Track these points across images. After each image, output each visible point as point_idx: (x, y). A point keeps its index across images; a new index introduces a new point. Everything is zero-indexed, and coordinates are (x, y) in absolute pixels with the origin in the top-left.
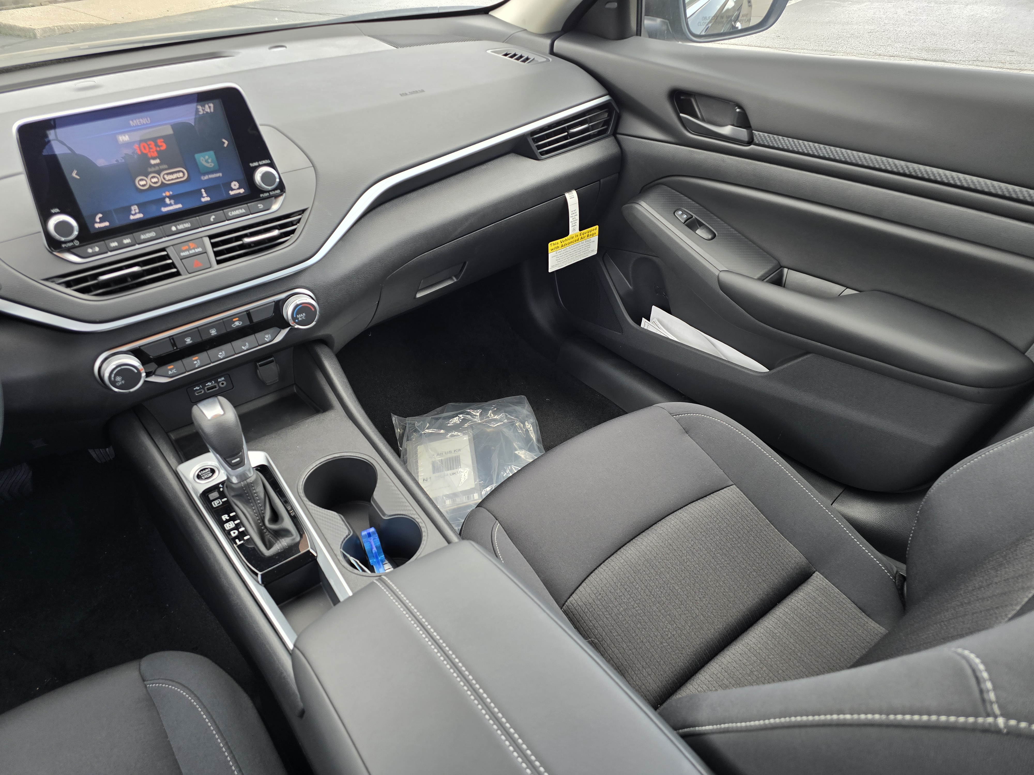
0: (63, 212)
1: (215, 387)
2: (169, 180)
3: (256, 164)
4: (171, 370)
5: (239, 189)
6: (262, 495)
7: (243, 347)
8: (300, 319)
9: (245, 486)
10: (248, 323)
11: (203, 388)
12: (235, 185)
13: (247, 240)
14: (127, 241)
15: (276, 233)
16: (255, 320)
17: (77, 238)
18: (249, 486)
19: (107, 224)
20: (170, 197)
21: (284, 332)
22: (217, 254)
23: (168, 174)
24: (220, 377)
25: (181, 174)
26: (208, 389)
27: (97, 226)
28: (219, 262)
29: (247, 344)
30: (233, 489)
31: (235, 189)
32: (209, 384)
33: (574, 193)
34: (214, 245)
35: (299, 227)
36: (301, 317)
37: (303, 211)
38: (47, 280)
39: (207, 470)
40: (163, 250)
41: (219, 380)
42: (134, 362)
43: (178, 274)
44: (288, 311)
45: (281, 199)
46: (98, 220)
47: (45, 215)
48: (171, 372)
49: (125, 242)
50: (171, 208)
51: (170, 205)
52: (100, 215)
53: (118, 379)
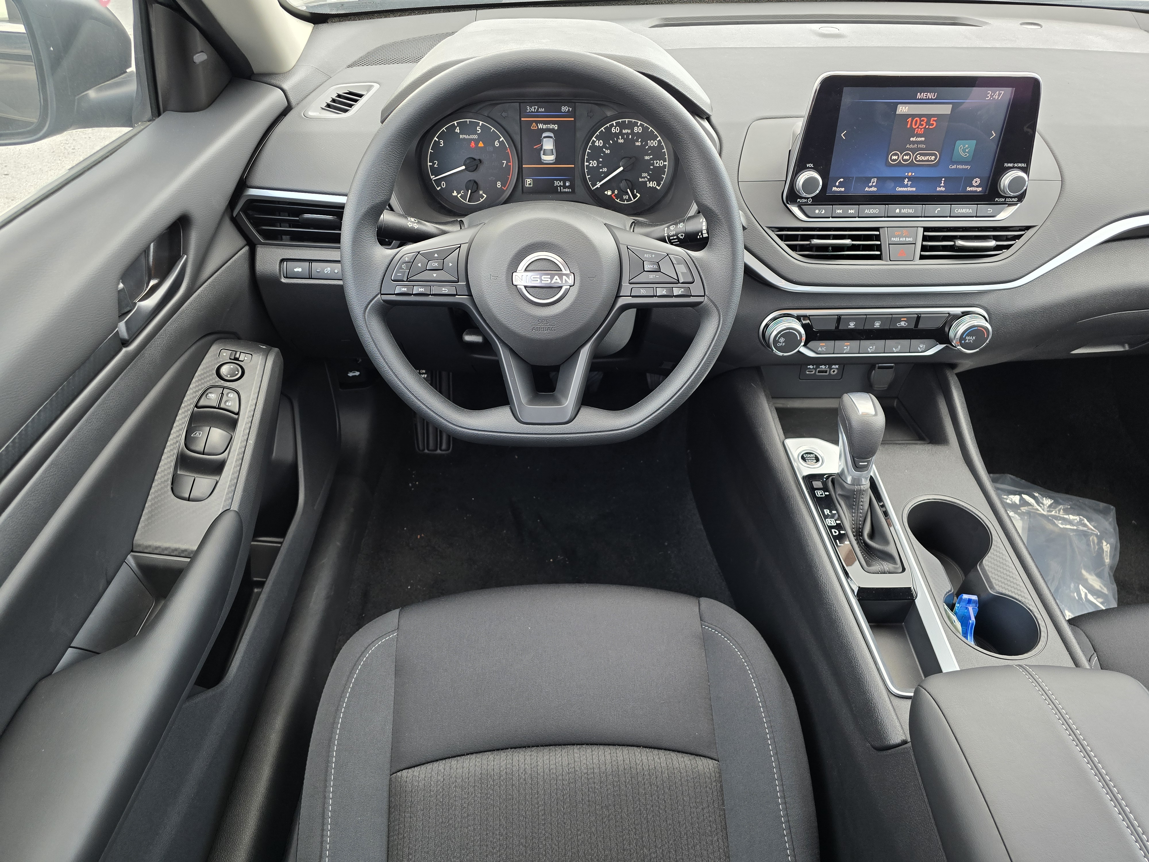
0: (815, 169)
1: (826, 372)
2: (919, 161)
3: (1011, 165)
4: (823, 346)
5: (977, 186)
6: (866, 506)
7: (894, 349)
8: (967, 341)
9: (857, 491)
10: (912, 326)
11: (816, 369)
12: (976, 181)
13: (960, 243)
15: (992, 243)
16: (921, 326)
17: (816, 197)
18: (860, 492)
19: (843, 189)
20: (910, 178)
21: (940, 347)
22: (924, 248)
23: (921, 154)
24: (836, 364)
25: (933, 158)
26: (819, 372)
27: (834, 189)
28: (922, 257)
29: (899, 347)
30: (842, 487)
31: (974, 186)
32: (823, 367)
34: (925, 238)
35: (1019, 243)
36: (969, 340)
37: (1028, 228)
38: (769, 228)
39: (812, 455)
40: (877, 229)
41: (833, 366)
43: (879, 257)
44: (958, 330)
45: (1013, 209)
46: (837, 184)
47: (800, 167)
48: (820, 349)
49: (850, 211)
50: (905, 189)
51: (907, 186)
52: (842, 180)
53: (782, 340)
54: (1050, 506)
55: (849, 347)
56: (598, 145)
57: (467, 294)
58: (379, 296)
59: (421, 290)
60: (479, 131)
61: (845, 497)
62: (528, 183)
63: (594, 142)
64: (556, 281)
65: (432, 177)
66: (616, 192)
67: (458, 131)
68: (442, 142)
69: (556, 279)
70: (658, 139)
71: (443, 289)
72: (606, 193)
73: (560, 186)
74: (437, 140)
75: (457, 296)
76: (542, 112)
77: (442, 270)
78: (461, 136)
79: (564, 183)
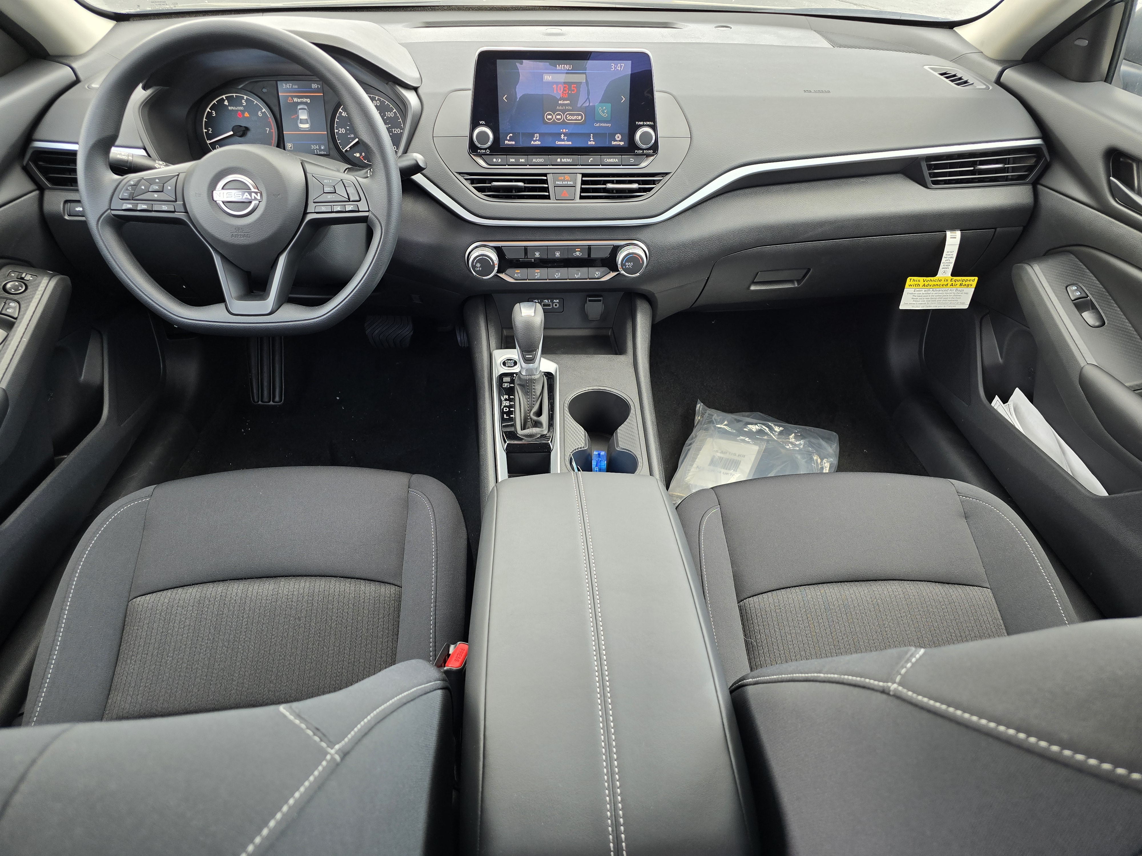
0: (487, 125)
1: (549, 305)
2: (569, 120)
3: (642, 123)
4: (517, 273)
5: (620, 141)
6: (538, 393)
7: (576, 276)
8: (627, 266)
9: (529, 379)
10: (586, 256)
12: (618, 137)
13: (610, 186)
14: (522, 160)
15: (635, 186)
16: (593, 256)
17: (489, 148)
18: (532, 381)
19: (513, 143)
20: (565, 134)
21: (613, 274)
22: (583, 190)
23: (570, 115)
24: (556, 299)
25: (580, 117)
26: (544, 305)
27: (506, 142)
28: (581, 197)
29: (580, 273)
30: (520, 378)
31: (617, 141)
32: (546, 301)
33: (958, 234)
34: (583, 182)
35: (657, 187)
36: (628, 266)
37: (667, 174)
38: (460, 173)
39: (512, 361)
40: (545, 175)
41: (555, 301)
42: (494, 257)
43: (548, 197)
44: (621, 256)
45: (652, 158)
46: (508, 138)
47: (474, 124)
48: (516, 275)
49: (521, 160)
50: (563, 143)
51: (563, 140)
52: (511, 135)
53: (478, 265)
54: (781, 433)
55: (539, 274)
56: (344, 115)
57: (184, 211)
58: (109, 211)
59: (144, 207)
60: (244, 103)
61: (522, 386)
62: (289, 146)
63: (341, 113)
64: (247, 197)
65: (207, 141)
66: (363, 154)
67: (227, 104)
68: (214, 112)
69: (247, 196)
70: (393, 111)
71: (163, 207)
72: (355, 155)
73: (317, 149)
74: (210, 111)
75: (176, 213)
76: (296, 88)
77: (162, 191)
78: (230, 108)
79: (320, 147)
